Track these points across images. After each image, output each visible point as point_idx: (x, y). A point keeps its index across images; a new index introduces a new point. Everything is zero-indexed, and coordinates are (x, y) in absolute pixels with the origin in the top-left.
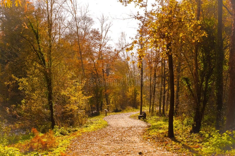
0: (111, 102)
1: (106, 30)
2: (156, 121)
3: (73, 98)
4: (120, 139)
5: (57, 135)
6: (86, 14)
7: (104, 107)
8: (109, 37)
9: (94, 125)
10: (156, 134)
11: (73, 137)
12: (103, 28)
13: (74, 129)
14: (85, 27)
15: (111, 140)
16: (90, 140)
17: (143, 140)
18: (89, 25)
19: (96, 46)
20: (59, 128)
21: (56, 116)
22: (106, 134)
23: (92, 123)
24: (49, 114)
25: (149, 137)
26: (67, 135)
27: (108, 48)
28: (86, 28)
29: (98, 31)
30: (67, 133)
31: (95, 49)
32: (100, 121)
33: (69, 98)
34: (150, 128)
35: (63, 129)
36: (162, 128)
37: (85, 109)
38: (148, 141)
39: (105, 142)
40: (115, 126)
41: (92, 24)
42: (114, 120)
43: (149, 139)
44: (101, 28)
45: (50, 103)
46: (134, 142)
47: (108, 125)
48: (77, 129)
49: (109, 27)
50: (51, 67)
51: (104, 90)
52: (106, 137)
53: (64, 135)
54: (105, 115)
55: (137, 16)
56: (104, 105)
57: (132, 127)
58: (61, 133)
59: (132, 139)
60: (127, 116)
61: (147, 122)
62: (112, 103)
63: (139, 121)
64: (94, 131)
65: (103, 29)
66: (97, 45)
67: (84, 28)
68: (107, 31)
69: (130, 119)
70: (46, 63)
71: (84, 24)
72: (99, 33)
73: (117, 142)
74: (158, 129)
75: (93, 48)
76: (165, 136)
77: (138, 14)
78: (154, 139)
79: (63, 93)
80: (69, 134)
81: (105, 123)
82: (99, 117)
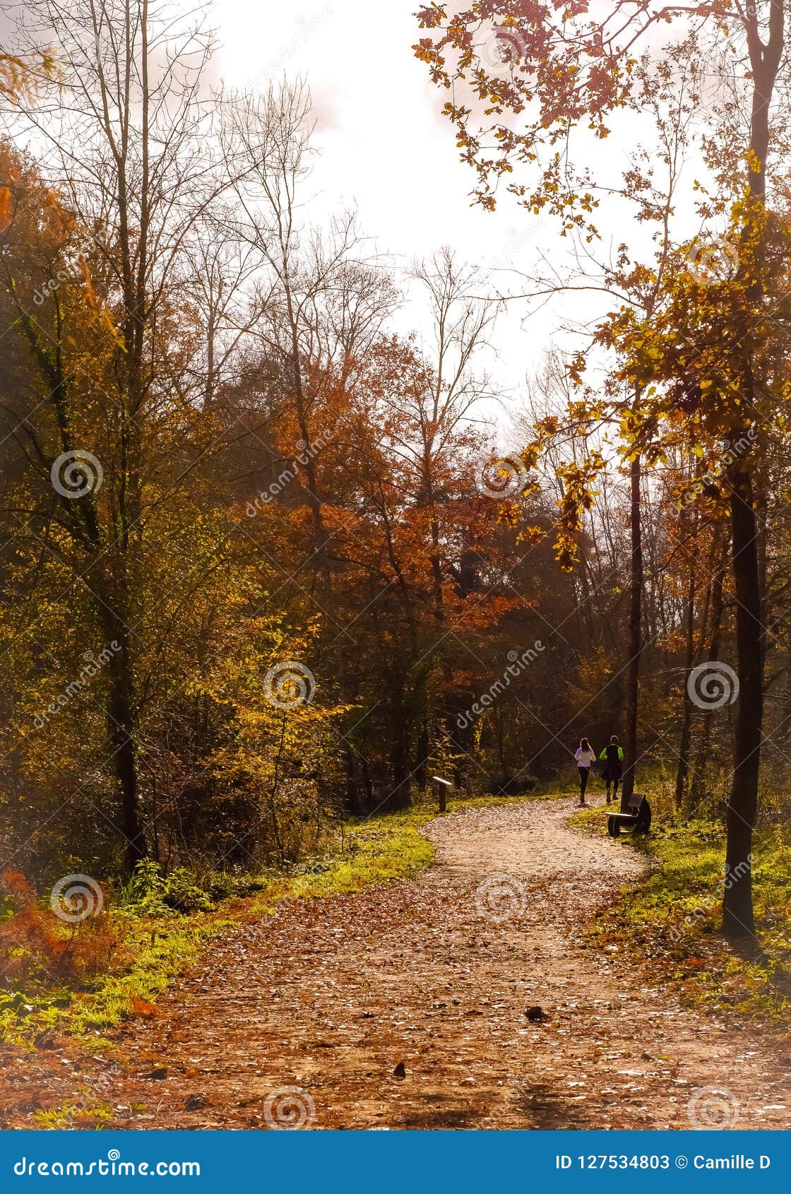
0: (478, 736)
1: (467, 338)
2: (695, 845)
3: (252, 717)
4: (464, 941)
5: (148, 907)
6: (343, 259)
7: (433, 764)
8: (479, 377)
9: (360, 859)
10: (664, 915)
11: (225, 922)
12: (446, 325)
13: (246, 880)
14: (348, 325)
15: (415, 944)
16: (307, 939)
17: (584, 948)
18: (369, 312)
19: (398, 430)
20: (163, 873)
21: (151, 808)
22: (401, 911)
23: (354, 849)
24: (116, 798)
25: (617, 935)
26: (203, 910)
27: (464, 441)
28: (353, 330)
29: (412, 349)
30: (205, 899)
31: (393, 444)
32: (395, 843)
33: (231, 713)
34: (646, 885)
35: (181, 879)
36: (706, 885)
37: (313, 775)
38: (608, 953)
39: (382, 951)
40: (467, 869)
41: (390, 309)
42: (477, 835)
43: (615, 940)
44: (438, 326)
45: (116, 740)
46: (534, 955)
47: (433, 865)
48: (261, 880)
49: (482, 324)
50: (124, 548)
51: (439, 672)
52: (397, 925)
53: (185, 910)
54: (437, 807)
55: (616, 270)
56: (435, 756)
57: (553, 879)
58: (170, 901)
59: (530, 940)
60: (558, 815)
61: (648, 852)
62: (484, 743)
63: (606, 845)
64: (350, 893)
65: (446, 334)
66: (404, 426)
67: (343, 330)
68: (471, 345)
69: (561, 834)
70: (104, 527)
71: (345, 305)
72: (416, 356)
73: (444, 952)
74: (687, 892)
75: (386, 441)
76: (708, 930)
77: (624, 259)
78: (643, 941)
79: (194, 686)
80: (213, 906)
81: (422, 851)
82: (403, 819)
